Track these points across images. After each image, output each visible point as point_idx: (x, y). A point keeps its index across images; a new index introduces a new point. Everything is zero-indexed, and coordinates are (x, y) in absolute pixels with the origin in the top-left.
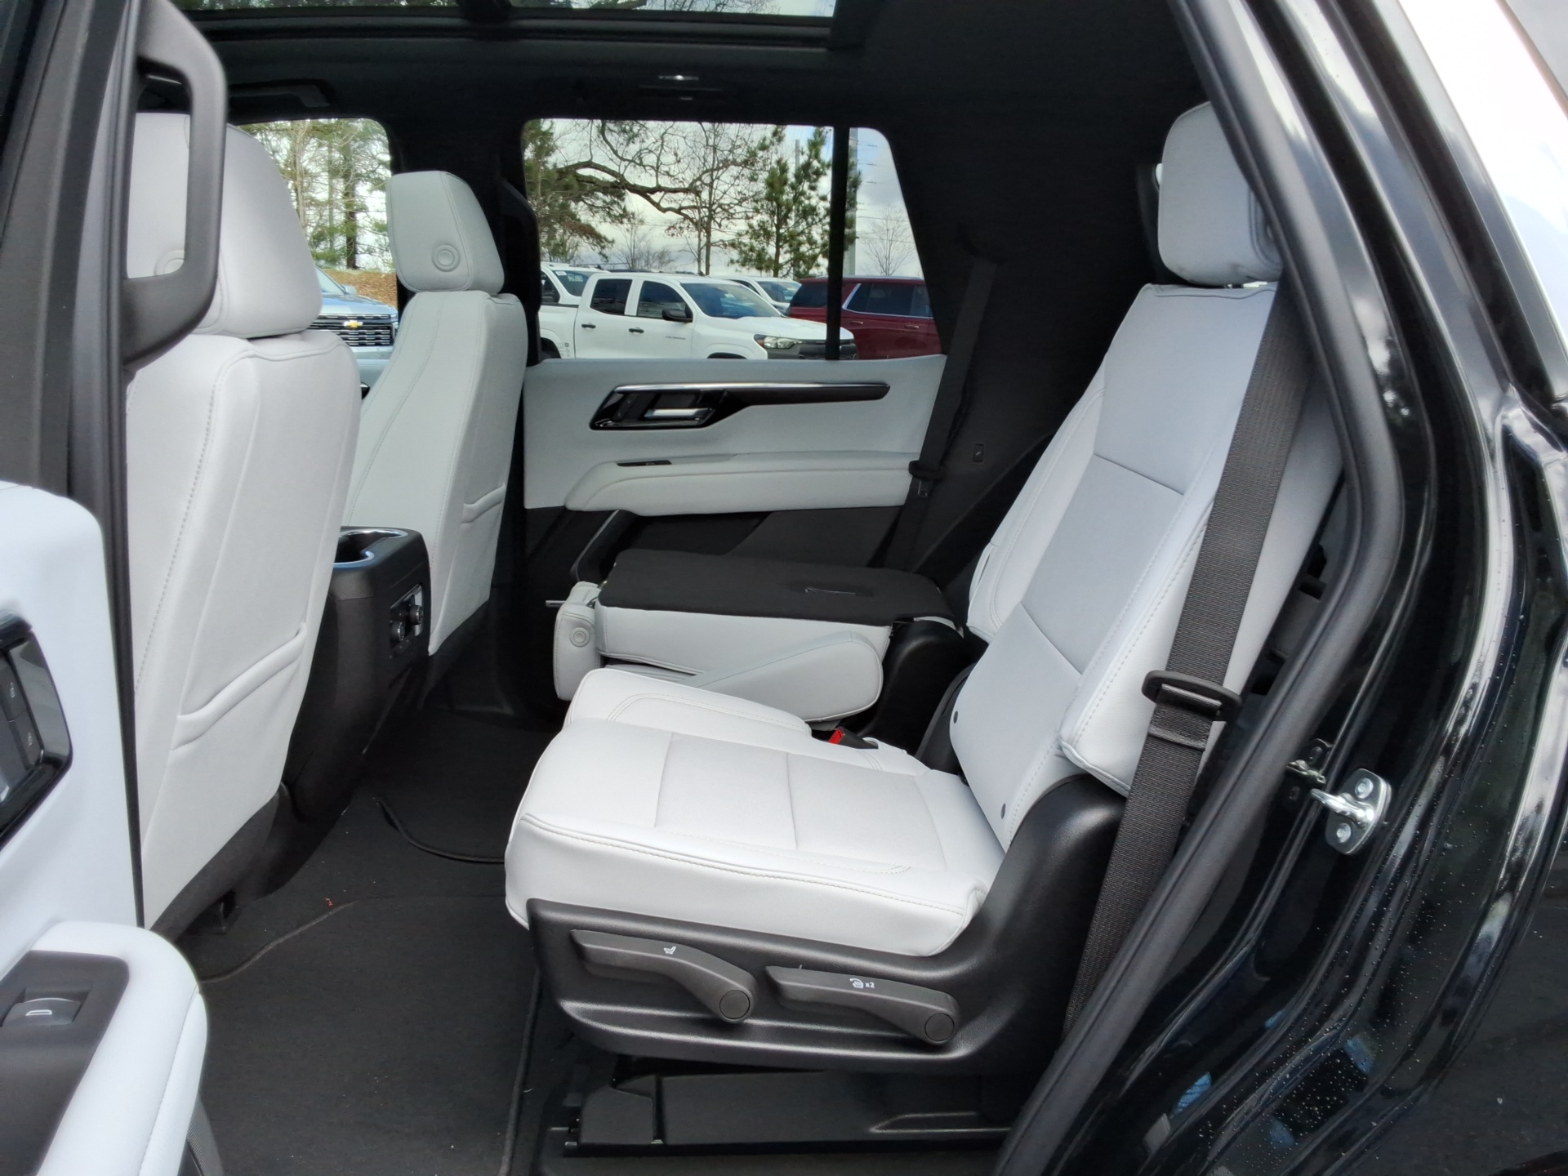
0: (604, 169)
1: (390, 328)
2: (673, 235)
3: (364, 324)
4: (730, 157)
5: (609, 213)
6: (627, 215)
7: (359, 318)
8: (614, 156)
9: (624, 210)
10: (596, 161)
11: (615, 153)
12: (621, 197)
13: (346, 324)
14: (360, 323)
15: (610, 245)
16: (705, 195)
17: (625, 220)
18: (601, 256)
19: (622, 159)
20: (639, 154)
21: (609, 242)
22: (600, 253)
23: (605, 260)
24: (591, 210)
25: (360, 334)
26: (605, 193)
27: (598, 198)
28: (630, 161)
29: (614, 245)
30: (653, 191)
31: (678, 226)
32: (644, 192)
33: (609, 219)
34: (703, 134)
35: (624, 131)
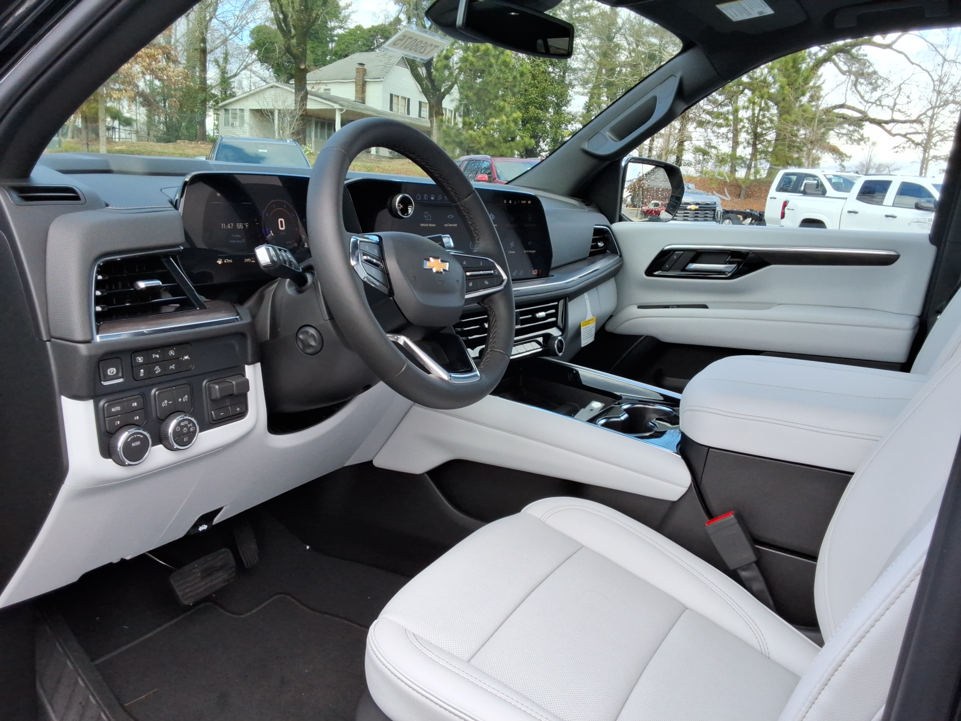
0: (853, 109)
1: (714, 210)
2: (897, 152)
3: (699, 207)
4: (951, 98)
5: (850, 138)
6: (863, 139)
7: (697, 204)
8: (862, 100)
9: (862, 136)
10: (848, 103)
11: (862, 97)
12: (861, 126)
13: (689, 207)
14: (697, 207)
15: (848, 159)
16: (926, 125)
17: (862, 143)
18: (841, 167)
19: (867, 102)
20: (879, 99)
21: (848, 157)
22: (841, 165)
23: (843, 169)
24: (838, 136)
25: (696, 213)
26: (850, 125)
27: (844, 128)
28: (873, 103)
29: (851, 159)
30: (887, 122)
31: (901, 146)
32: (879, 123)
33: (850, 142)
34: (932, 83)
35: (871, 84)
